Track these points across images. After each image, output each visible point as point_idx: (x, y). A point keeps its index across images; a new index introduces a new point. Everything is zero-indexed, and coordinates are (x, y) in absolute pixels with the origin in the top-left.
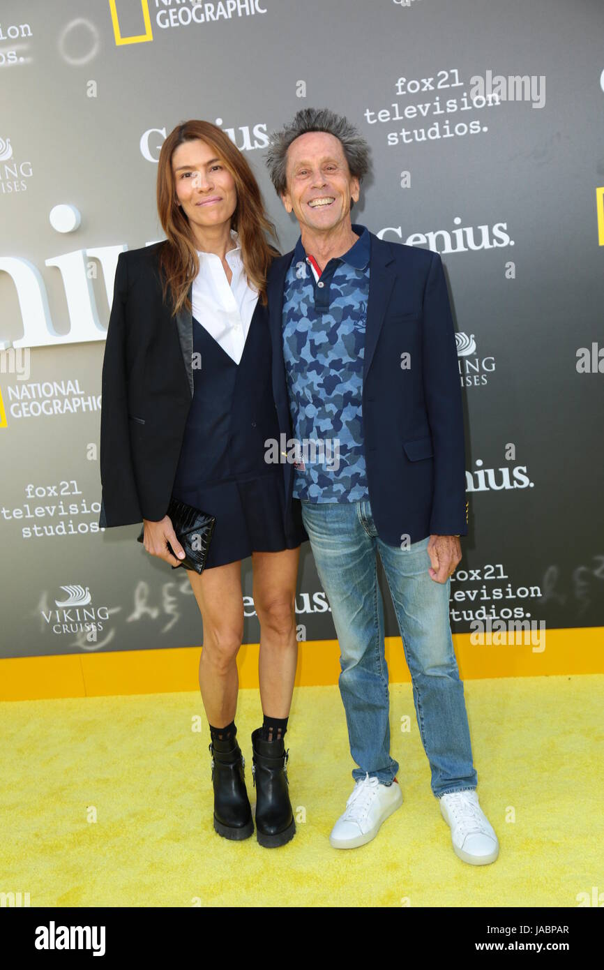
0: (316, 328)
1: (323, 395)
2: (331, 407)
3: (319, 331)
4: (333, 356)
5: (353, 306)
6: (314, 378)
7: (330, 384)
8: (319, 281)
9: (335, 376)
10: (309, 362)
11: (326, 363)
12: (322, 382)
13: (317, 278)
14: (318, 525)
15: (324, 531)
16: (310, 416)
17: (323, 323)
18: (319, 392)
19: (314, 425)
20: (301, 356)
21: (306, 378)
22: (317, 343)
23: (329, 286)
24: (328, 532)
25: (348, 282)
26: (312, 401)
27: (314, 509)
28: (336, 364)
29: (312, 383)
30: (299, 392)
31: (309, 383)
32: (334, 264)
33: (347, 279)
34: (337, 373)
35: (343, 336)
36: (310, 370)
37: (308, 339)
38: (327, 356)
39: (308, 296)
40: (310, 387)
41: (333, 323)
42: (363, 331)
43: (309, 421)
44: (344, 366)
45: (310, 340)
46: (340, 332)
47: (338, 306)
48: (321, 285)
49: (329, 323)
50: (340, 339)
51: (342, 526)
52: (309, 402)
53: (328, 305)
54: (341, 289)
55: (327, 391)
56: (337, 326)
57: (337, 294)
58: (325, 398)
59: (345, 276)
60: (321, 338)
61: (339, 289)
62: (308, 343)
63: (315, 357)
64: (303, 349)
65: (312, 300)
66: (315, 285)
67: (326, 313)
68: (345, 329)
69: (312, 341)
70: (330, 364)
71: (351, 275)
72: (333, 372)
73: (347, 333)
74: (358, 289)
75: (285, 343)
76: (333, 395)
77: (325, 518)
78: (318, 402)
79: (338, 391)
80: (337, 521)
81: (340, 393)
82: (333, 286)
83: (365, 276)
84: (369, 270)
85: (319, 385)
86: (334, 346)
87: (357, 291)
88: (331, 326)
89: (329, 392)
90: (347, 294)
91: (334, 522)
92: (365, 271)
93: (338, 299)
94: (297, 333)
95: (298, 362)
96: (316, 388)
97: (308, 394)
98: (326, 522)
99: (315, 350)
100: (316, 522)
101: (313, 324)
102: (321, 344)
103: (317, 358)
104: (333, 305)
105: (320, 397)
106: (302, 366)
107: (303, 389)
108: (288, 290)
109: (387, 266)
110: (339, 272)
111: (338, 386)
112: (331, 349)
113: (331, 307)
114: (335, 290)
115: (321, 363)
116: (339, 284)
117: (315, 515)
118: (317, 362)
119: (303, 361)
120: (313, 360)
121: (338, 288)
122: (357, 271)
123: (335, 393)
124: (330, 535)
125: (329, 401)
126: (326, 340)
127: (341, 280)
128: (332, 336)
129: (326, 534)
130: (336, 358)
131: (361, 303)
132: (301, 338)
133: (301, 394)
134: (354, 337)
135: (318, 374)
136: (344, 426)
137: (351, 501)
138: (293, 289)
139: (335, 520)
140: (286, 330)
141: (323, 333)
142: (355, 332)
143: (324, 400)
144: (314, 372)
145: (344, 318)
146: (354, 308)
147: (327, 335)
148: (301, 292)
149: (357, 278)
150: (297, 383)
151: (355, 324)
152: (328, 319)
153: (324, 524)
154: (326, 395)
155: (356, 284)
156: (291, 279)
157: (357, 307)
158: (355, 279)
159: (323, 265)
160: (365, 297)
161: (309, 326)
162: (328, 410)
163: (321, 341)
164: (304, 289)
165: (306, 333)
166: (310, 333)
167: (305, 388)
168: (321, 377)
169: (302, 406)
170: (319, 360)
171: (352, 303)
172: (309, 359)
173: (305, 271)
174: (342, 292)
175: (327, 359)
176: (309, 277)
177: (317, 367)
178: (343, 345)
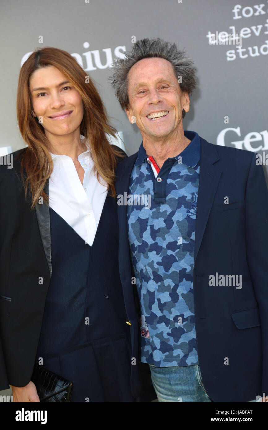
0: (156, 216)
1: (161, 271)
2: (168, 282)
3: (157, 218)
4: (169, 238)
5: (186, 197)
6: (155, 258)
7: (167, 262)
8: (158, 177)
9: (172, 255)
10: (149, 244)
11: (164, 244)
12: (161, 261)
13: (156, 174)
14: (163, 388)
15: (170, 393)
16: (152, 290)
17: (161, 211)
18: (158, 269)
19: (156, 298)
20: (143, 239)
21: (147, 257)
22: (156, 228)
23: (166, 181)
24: (173, 394)
25: (181, 177)
26: (152, 277)
27: (160, 373)
28: (173, 246)
29: (153, 262)
30: (142, 270)
31: (150, 262)
32: (171, 162)
33: (181, 175)
34: (173, 253)
35: (178, 221)
36: (150, 251)
37: (149, 224)
38: (164, 239)
39: (149, 189)
40: (151, 265)
41: (169, 211)
42: (194, 217)
43: (151, 295)
44: (179, 247)
45: (151, 226)
46: (175, 218)
47: (173, 197)
48: (159, 180)
49: (166, 211)
50: (175, 225)
51: (184, 388)
52: (150, 278)
53: (165, 196)
54: (176, 183)
55: (165, 269)
56: (173, 213)
57: (173, 187)
58: (163, 274)
59: (179, 172)
60: (159, 223)
61: (174, 184)
62: (149, 228)
63: (154, 240)
64: (144, 233)
65: (152, 192)
66: (154, 180)
67: (164, 203)
68: (180, 216)
69: (152, 227)
70: (167, 246)
71: (184, 172)
72: (170, 252)
73: (181, 219)
74: (190, 183)
75: (130, 228)
76: (170, 272)
77: (170, 381)
78: (158, 278)
79: (175, 268)
80: (180, 384)
81: (176, 270)
82: (169, 181)
83: (196, 172)
84: (199, 167)
85: (158, 263)
86: (170, 230)
87: (190, 184)
88: (168, 214)
89: (167, 269)
90: (181, 187)
91: (177, 385)
92: (196, 168)
93: (173, 192)
94: (139, 220)
95: (141, 244)
96: (156, 266)
97: (150, 271)
98: (170, 384)
99: (154, 233)
100: (162, 385)
101: (153, 212)
102: (159, 229)
103: (156, 241)
104: (169, 196)
105: (159, 273)
106: (144, 248)
107: (145, 266)
108: (133, 185)
109: (213, 164)
110: (174, 170)
111: (174, 264)
112: (168, 233)
113: (167, 198)
114: (171, 184)
115: (159, 244)
116: (174, 180)
117: (160, 378)
118: (156, 243)
119: (145, 243)
120: (153, 242)
121: (174, 182)
122: (189, 168)
123: (172, 269)
124: (174, 396)
125: (167, 277)
126: (163, 225)
127: (176, 176)
128: (169, 222)
129: (171, 396)
130: (172, 240)
131: (193, 194)
132: (143, 224)
133: (144, 271)
134: (186, 222)
135: (157, 254)
136: (181, 298)
137: (189, 364)
138: (136, 183)
139: (179, 382)
140: (131, 217)
141: (162, 219)
142: (188, 218)
143: (163, 276)
144: (154, 252)
145: (179, 207)
146: (187, 199)
147: (165, 221)
148: (143, 186)
149: (189, 174)
150: (140, 261)
151: (188, 212)
152: (165, 208)
153: (169, 387)
154: (164, 272)
155: (188, 179)
156: (135, 176)
157: (189, 197)
158: (187, 175)
159: (161, 164)
160: (195, 190)
161: (150, 214)
162: (166, 285)
163: (160, 227)
164: (145, 183)
165: (147, 220)
166: (150, 220)
167: (147, 266)
168: (160, 257)
169: (145, 281)
170: (158, 242)
171: (185, 195)
172: (150, 241)
173: (146, 169)
174: (177, 186)
175: (165, 242)
176: (149, 174)
177: (156, 248)
178: (178, 229)
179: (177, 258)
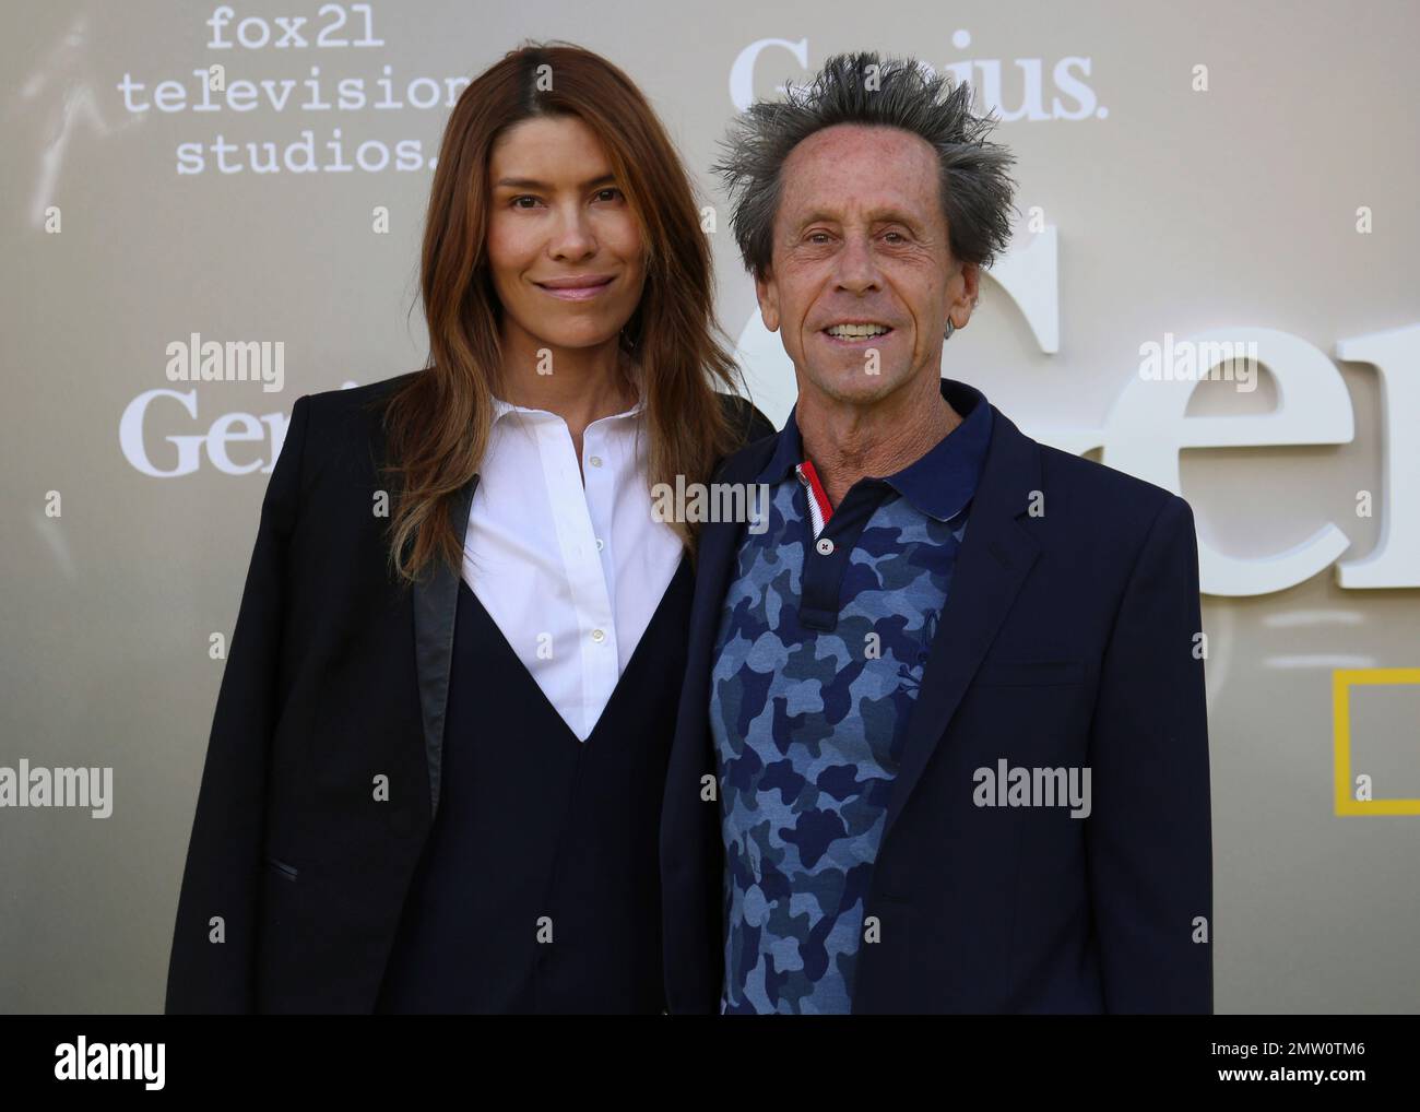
0: (798, 669)
1: (790, 865)
2: (805, 905)
3: (802, 677)
4: (831, 756)
5: (905, 621)
6: (775, 810)
7: (814, 835)
8: (823, 535)
9: (830, 813)
10: (765, 762)
11: (812, 771)
12: (793, 826)
13: (819, 524)
16: (753, 922)
17: (818, 656)
18: (780, 853)
19: (762, 949)
20: (749, 741)
21: (752, 806)
22: (792, 711)
23: (848, 555)
25: (901, 549)
26: (758, 878)
28: (837, 780)
29: (767, 824)
30: (735, 844)
31: (759, 823)
32: (871, 494)
33: (900, 540)
34: (836, 806)
35: (865, 702)
36: (765, 786)
37: (771, 694)
38: (816, 754)
39: (788, 572)
40: (761, 834)
41: (844, 660)
43: (752, 935)
44: (858, 788)
45: (776, 700)
46: (857, 690)
47: (862, 613)
48: (826, 547)
49: (833, 659)
50: (854, 712)
52: (753, 881)
53: (838, 606)
54: (878, 566)
55: (802, 856)
56: (852, 672)
57: (866, 579)
58: (795, 874)
59: (898, 532)
60: (805, 697)
61: (874, 568)
62: (769, 709)
63: (783, 749)
64: (753, 722)
65: (796, 587)
66: (810, 544)
67: (830, 628)
68: (870, 686)
69: (780, 704)
70: (821, 777)
71: (915, 532)
72: (825, 801)
73: (876, 695)
74: (928, 573)
75: (715, 696)
76: (818, 869)
78: (776, 887)
79: (835, 859)
81: (839, 867)
82: (859, 556)
83: (953, 539)
85: (784, 833)
86: (837, 727)
87: (925, 578)
88: (837, 671)
89: (809, 859)
90: (895, 583)
92: (954, 525)
93: (866, 596)
94: (745, 673)
95: (738, 757)
96: (776, 841)
97: (755, 854)
99: (787, 729)
101: (790, 655)
102: (802, 716)
103: (790, 755)
104: (851, 610)
105: (782, 867)
106: (747, 772)
107: (744, 835)
108: (746, 545)
110: (882, 519)
111: (836, 845)
112: (829, 734)
113: (843, 615)
114: (864, 567)
115: (797, 769)
116: (876, 555)
118: (787, 763)
119: (750, 756)
120: (778, 758)
121: (872, 562)
122: (933, 523)
123: (826, 862)
125: (805, 885)
126: (818, 705)
127: (884, 541)
128: (836, 698)
130: (841, 763)
131: (929, 614)
132: (753, 688)
133: (741, 853)
134: (892, 708)
135: (786, 800)
138: (757, 545)
140: (723, 658)
141: (813, 686)
142: (900, 696)
143: (792, 879)
144: (776, 793)
146: (906, 628)
147: (824, 693)
148: (773, 561)
149: (929, 541)
151: (903, 673)
152: (830, 646)
154: (800, 867)
155: (922, 557)
157: (915, 623)
158: (922, 545)
159: (840, 488)
161: (779, 660)
162: (794, 912)
163: (805, 708)
164: (781, 550)
165: (768, 677)
166: (778, 679)
167: (749, 835)
168: (793, 812)
169: (739, 885)
170: (794, 760)
171: (903, 612)
172: (769, 754)
173: (790, 499)
174: (879, 575)
175: (815, 762)
176: (797, 519)
177: (786, 780)
178: (860, 730)
179: (846, 826)
